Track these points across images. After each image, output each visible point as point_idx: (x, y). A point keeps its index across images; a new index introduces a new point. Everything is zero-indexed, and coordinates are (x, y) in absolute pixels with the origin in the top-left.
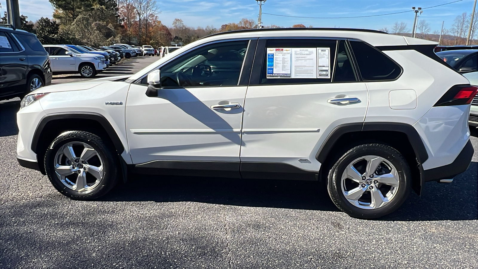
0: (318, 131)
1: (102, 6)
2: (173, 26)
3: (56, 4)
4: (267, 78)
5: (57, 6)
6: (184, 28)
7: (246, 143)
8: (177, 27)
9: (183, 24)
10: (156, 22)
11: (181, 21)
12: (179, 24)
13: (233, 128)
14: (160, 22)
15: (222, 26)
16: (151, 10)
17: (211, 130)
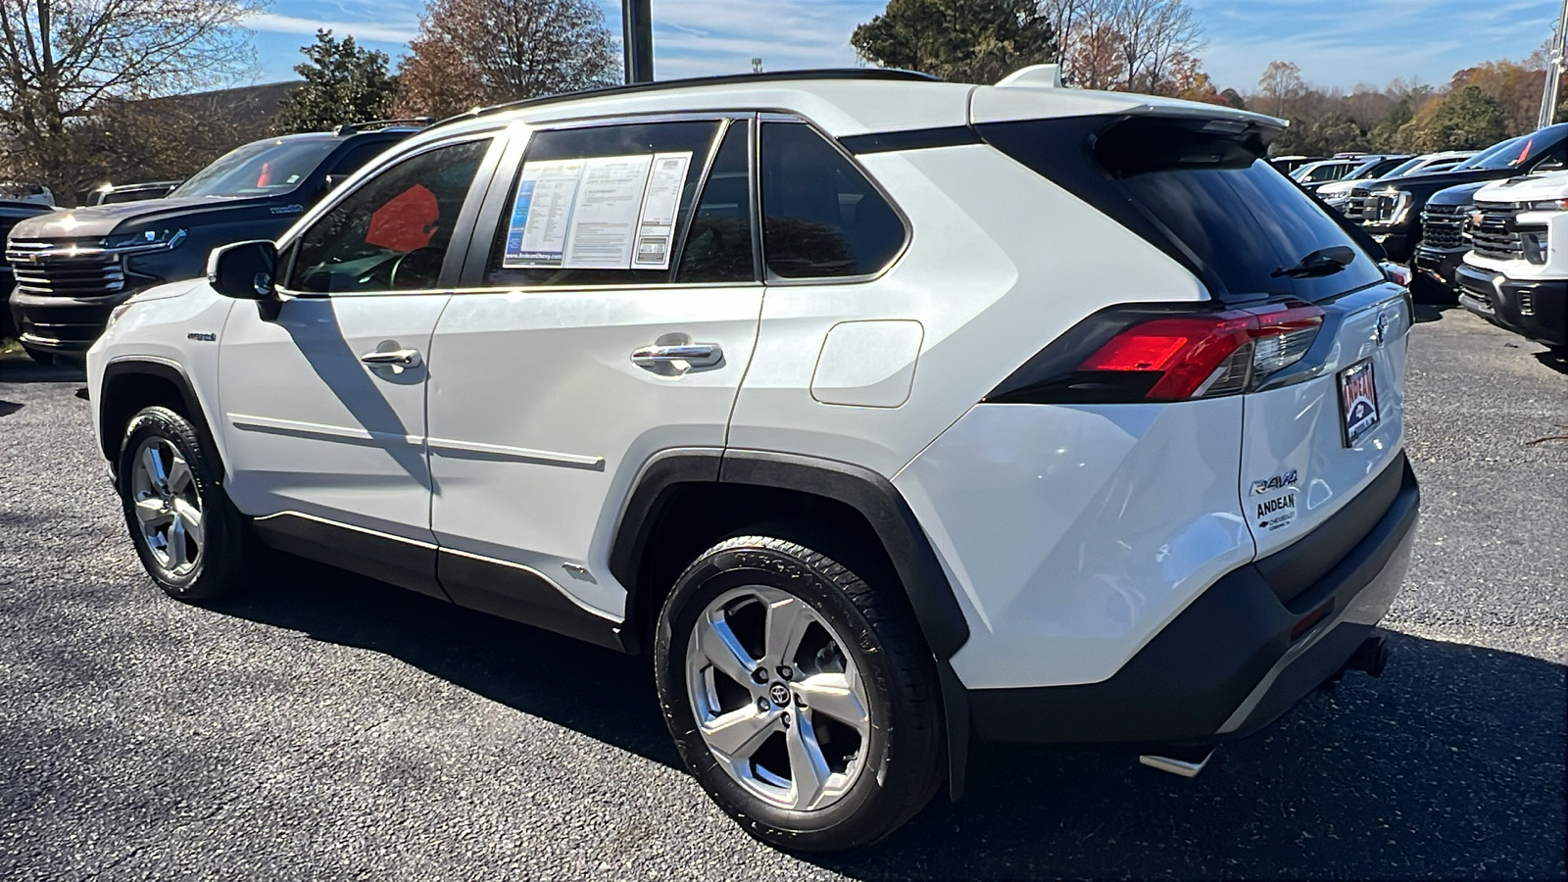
0: (599, 466)
1: (1002, 42)
2: (1262, 87)
3: (869, 49)
4: (505, 266)
5: (871, 56)
6: (1302, 93)
7: (441, 486)
8: (1275, 91)
9: (1297, 78)
10: (1191, 80)
11: (1292, 69)
12: (1284, 79)
13: (408, 430)
14: (1206, 77)
15: (1456, 75)
16: (1174, 41)
17: (363, 433)
